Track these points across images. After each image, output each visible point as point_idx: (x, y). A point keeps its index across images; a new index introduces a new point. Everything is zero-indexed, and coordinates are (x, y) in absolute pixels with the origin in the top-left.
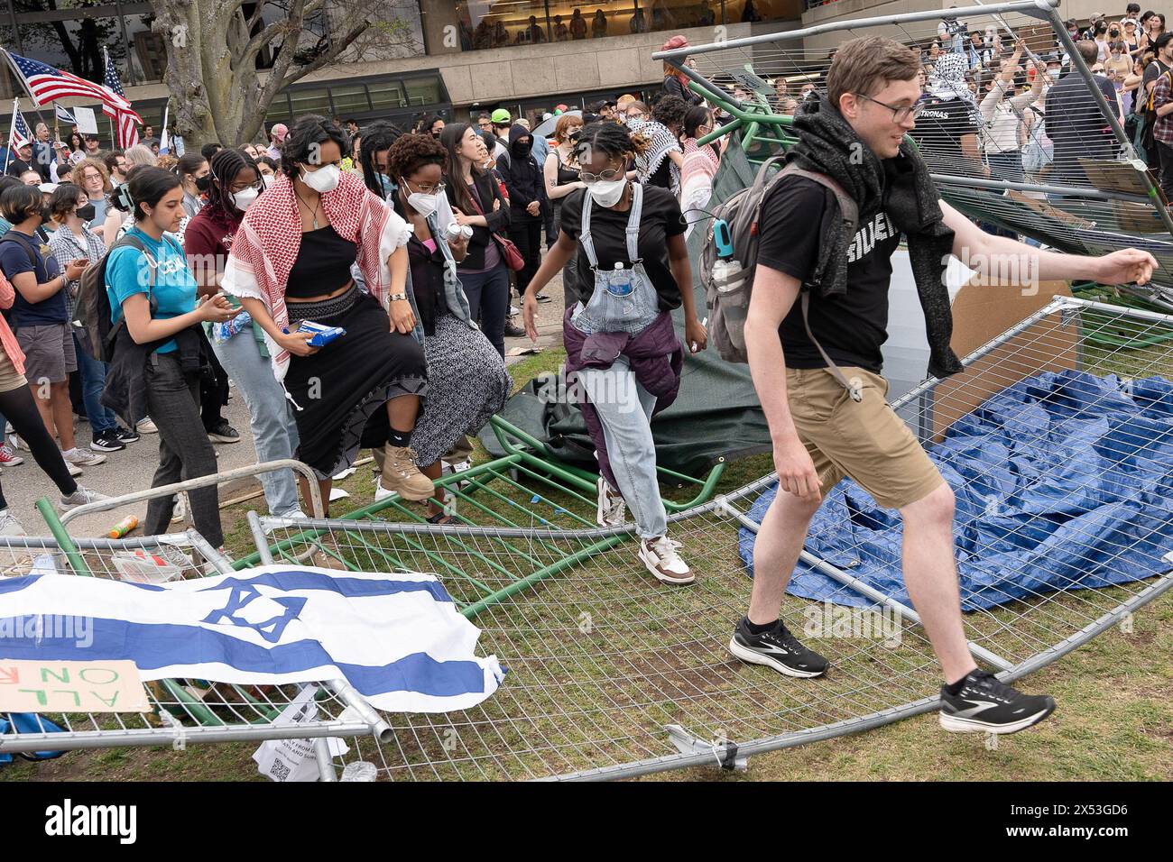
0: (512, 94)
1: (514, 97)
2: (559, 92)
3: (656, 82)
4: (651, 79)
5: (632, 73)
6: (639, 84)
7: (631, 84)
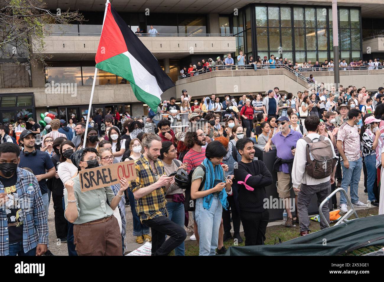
0: (63, 103)
1: (64, 105)
2: (82, 104)
3: (121, 102)
4: (119, 101)
5: (111, 99)
6: (114, 102)
7: (110, 103)
